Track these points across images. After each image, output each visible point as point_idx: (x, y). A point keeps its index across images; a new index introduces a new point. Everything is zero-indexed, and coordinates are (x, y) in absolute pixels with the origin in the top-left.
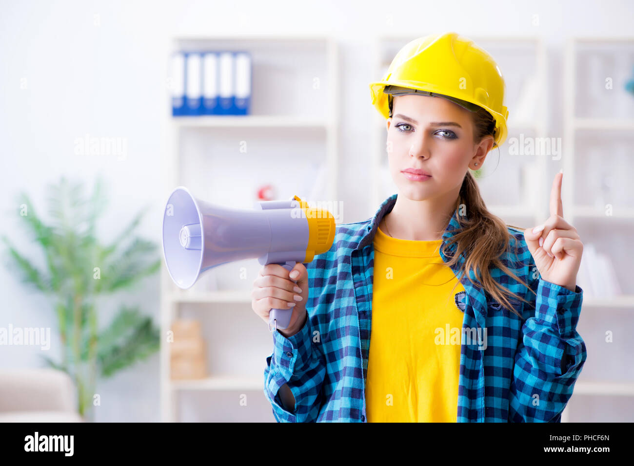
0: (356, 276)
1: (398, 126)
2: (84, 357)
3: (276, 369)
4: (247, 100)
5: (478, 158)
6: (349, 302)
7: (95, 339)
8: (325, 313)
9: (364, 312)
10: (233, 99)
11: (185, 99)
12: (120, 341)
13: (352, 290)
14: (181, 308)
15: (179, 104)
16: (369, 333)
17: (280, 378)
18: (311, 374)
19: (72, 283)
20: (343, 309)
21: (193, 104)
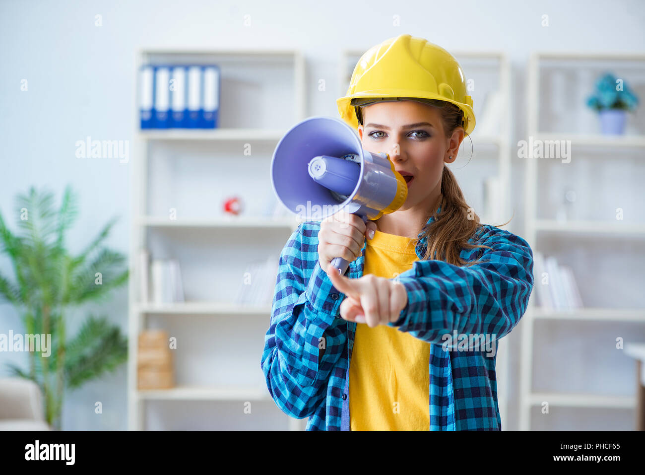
1: (371, 134)
2: (51, 367)
4: (215, 113)
5: (452, 151)
7: (63, 349)
10: (201, 112)
11: (153, 111)
12: (88, 351)
14: (148, 318)
15: (147, 116)
19: (41, 293)
21: (161, 117)
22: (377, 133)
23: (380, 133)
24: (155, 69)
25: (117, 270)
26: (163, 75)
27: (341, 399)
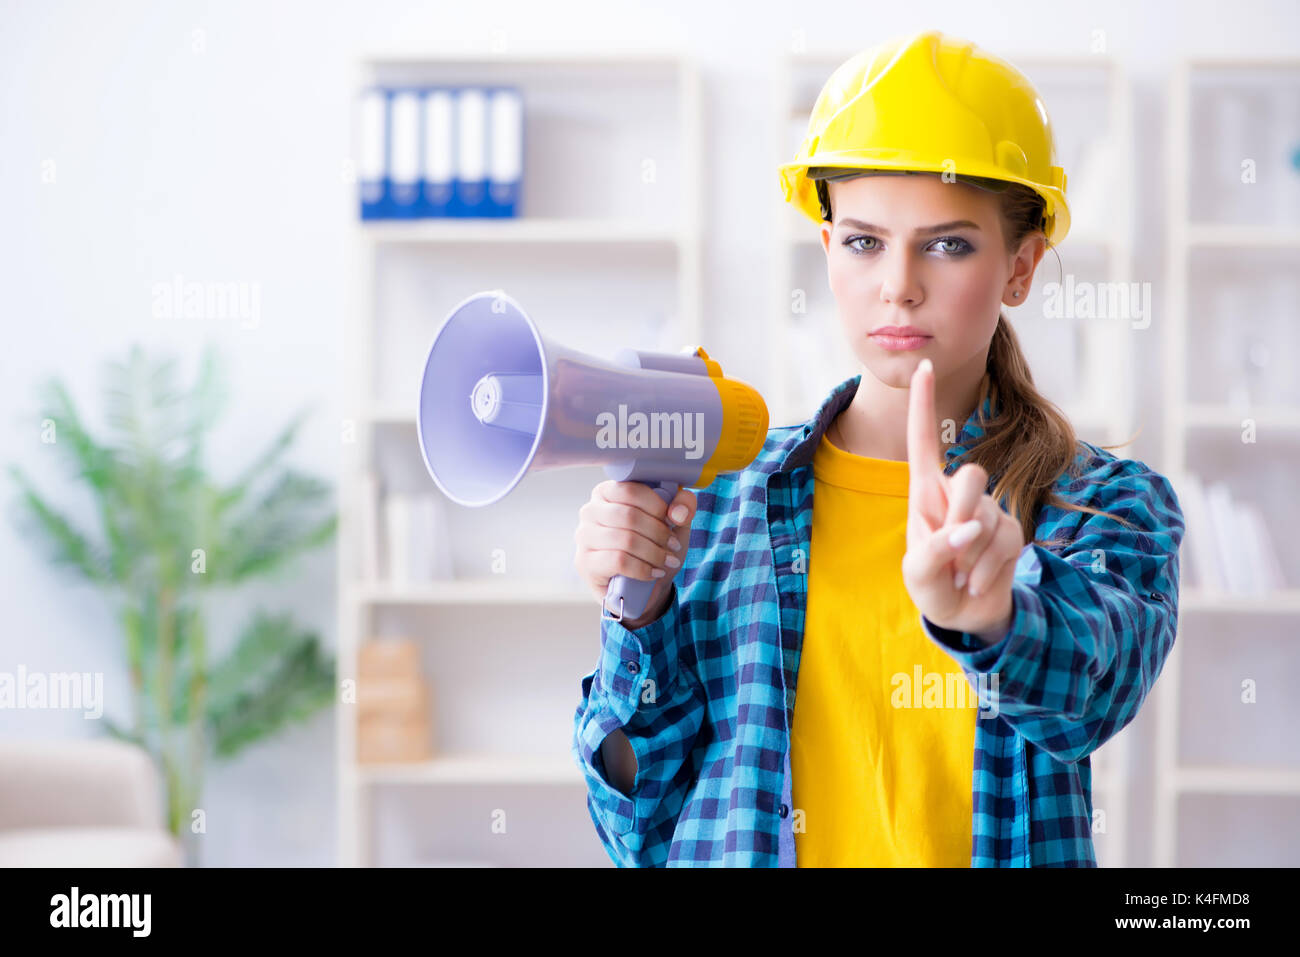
0: (776, 525)
1: (848, 242)
2: (178, 716)
3: (602, 701)
4: (515, 187)
5: (1019, 280)
6: (759, 576)
7: (201, 679)
8: (707, 600)
9: (792, 595)
10: (486, 185)
11: (387, 184)
12: (254, 683)
13: (765, 553)
14: (380, 615)
15: (374, 194)
16: (800, 637)
17: (608, 718)
18: (674, 715)
19: (154, 563)
20: (747, 589)
21: (404, 196)
22: (860, 239)
23: (868, 240)
24: (390, 94)
25: (314, 514)
26: (406, 108)
27: (776, 817)
